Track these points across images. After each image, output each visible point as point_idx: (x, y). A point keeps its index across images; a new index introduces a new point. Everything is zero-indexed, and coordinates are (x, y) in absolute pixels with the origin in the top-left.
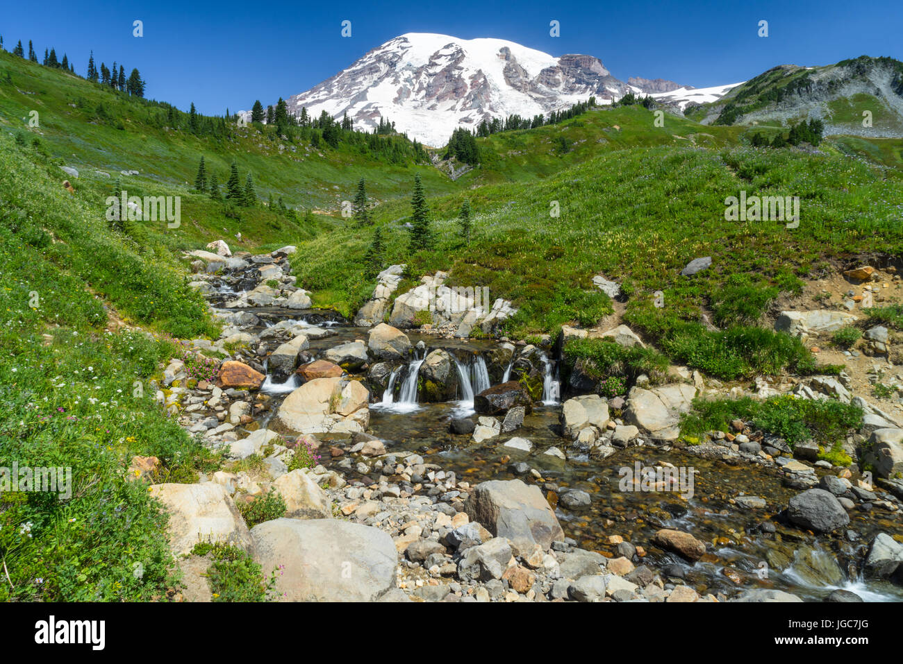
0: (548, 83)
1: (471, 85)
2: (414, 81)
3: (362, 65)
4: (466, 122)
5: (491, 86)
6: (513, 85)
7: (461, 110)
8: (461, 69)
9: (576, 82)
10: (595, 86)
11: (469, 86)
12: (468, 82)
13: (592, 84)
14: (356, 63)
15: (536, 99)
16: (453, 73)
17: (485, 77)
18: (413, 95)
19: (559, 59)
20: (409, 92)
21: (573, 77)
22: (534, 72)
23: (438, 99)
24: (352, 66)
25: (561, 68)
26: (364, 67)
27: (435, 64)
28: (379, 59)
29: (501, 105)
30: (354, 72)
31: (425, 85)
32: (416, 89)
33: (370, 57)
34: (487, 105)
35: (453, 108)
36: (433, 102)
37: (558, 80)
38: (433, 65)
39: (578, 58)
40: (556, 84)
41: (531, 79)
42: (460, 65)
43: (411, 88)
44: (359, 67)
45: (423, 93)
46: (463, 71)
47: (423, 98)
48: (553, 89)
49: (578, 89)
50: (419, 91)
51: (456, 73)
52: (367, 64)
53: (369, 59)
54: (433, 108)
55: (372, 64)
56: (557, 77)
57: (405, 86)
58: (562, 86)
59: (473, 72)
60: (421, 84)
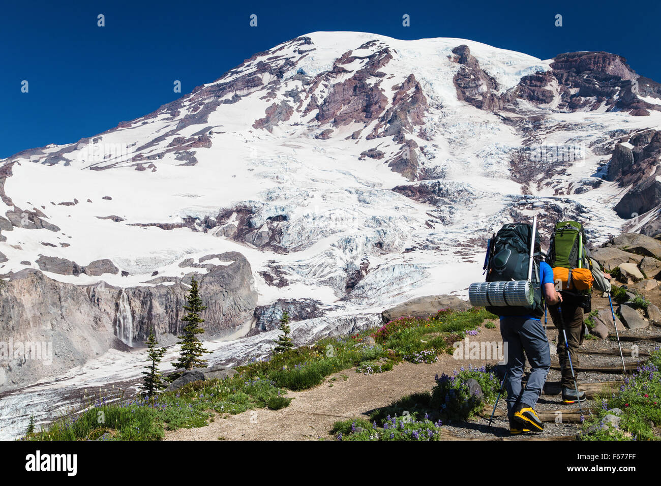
0: (531, 98)
1: (394, 99)
2: (303, 96)
3: (235, 76)
4: (372, 156)
5: (429, 100)
6: (469, 100)
7: (368, 138)
8: (382, 75)
9: (580, 94)
10: (615, 97)
11: (390, 101)
12: (389, 94)
13: (610, 95)
14: (226, 74)
15: (506, 120)
16: (368, 81)
17: (418, 88)
18: (296, 117)
19: (551, 61)
20: (289, 111)
21: (575, 86)
22: (509, 81)
23: (336, 123)
24: (221, 77)
25: (554, 74)
26: (237, 79)
27: (343, 71)
28: (262, 68)
29: (442, 129)
30: (219, 85)
31: (320, 101)
32: (303, 108)
33: (249, 66)
34: (417, 128)
35: (354, 136)
36: (327, 126)
37: (551, 92)
38: (337, 71)
39: (584, 57)
40: (546, 98)
41: (502, 90)
42: (382, 70)
43: (295, 106)
44: (228, 79)
45: (315, 112)
46: (385, 78)
47: (312, 120)
48: (542, 106)
49: (584, 105)
50: (308, 110)
51: (371, 81)
52: (241, 74)
53: (248, 68)
54: (324, 135)
55: (250, 74)
56: (548, 88)
57: (284, 102)
58: (557, 100)
59: (400, 80)
60: (314, 99)
